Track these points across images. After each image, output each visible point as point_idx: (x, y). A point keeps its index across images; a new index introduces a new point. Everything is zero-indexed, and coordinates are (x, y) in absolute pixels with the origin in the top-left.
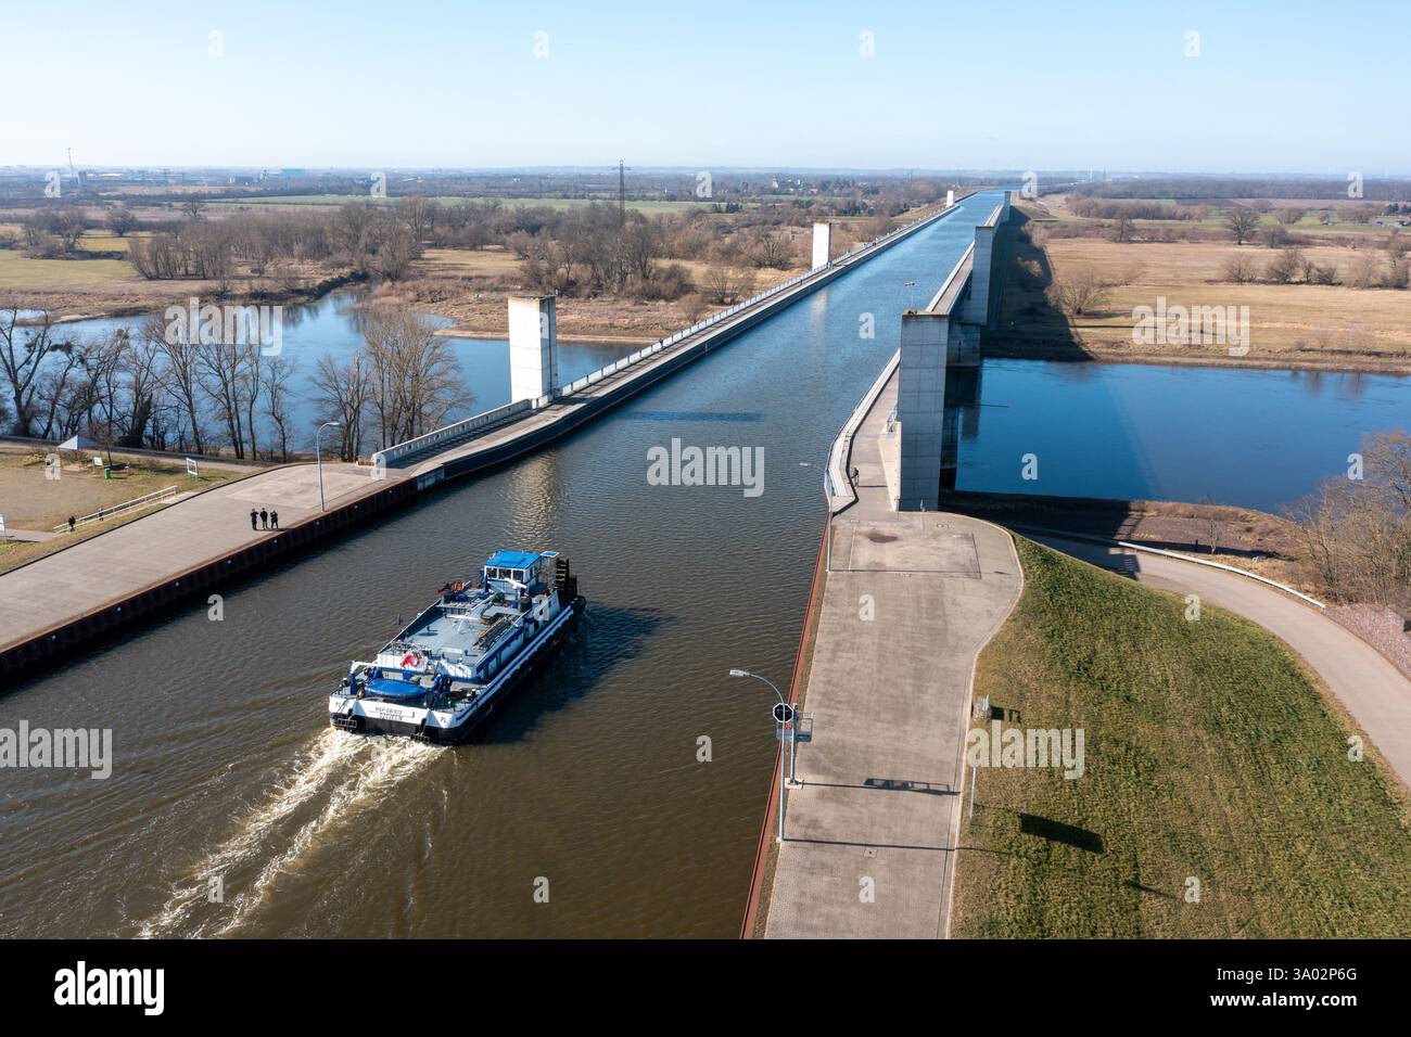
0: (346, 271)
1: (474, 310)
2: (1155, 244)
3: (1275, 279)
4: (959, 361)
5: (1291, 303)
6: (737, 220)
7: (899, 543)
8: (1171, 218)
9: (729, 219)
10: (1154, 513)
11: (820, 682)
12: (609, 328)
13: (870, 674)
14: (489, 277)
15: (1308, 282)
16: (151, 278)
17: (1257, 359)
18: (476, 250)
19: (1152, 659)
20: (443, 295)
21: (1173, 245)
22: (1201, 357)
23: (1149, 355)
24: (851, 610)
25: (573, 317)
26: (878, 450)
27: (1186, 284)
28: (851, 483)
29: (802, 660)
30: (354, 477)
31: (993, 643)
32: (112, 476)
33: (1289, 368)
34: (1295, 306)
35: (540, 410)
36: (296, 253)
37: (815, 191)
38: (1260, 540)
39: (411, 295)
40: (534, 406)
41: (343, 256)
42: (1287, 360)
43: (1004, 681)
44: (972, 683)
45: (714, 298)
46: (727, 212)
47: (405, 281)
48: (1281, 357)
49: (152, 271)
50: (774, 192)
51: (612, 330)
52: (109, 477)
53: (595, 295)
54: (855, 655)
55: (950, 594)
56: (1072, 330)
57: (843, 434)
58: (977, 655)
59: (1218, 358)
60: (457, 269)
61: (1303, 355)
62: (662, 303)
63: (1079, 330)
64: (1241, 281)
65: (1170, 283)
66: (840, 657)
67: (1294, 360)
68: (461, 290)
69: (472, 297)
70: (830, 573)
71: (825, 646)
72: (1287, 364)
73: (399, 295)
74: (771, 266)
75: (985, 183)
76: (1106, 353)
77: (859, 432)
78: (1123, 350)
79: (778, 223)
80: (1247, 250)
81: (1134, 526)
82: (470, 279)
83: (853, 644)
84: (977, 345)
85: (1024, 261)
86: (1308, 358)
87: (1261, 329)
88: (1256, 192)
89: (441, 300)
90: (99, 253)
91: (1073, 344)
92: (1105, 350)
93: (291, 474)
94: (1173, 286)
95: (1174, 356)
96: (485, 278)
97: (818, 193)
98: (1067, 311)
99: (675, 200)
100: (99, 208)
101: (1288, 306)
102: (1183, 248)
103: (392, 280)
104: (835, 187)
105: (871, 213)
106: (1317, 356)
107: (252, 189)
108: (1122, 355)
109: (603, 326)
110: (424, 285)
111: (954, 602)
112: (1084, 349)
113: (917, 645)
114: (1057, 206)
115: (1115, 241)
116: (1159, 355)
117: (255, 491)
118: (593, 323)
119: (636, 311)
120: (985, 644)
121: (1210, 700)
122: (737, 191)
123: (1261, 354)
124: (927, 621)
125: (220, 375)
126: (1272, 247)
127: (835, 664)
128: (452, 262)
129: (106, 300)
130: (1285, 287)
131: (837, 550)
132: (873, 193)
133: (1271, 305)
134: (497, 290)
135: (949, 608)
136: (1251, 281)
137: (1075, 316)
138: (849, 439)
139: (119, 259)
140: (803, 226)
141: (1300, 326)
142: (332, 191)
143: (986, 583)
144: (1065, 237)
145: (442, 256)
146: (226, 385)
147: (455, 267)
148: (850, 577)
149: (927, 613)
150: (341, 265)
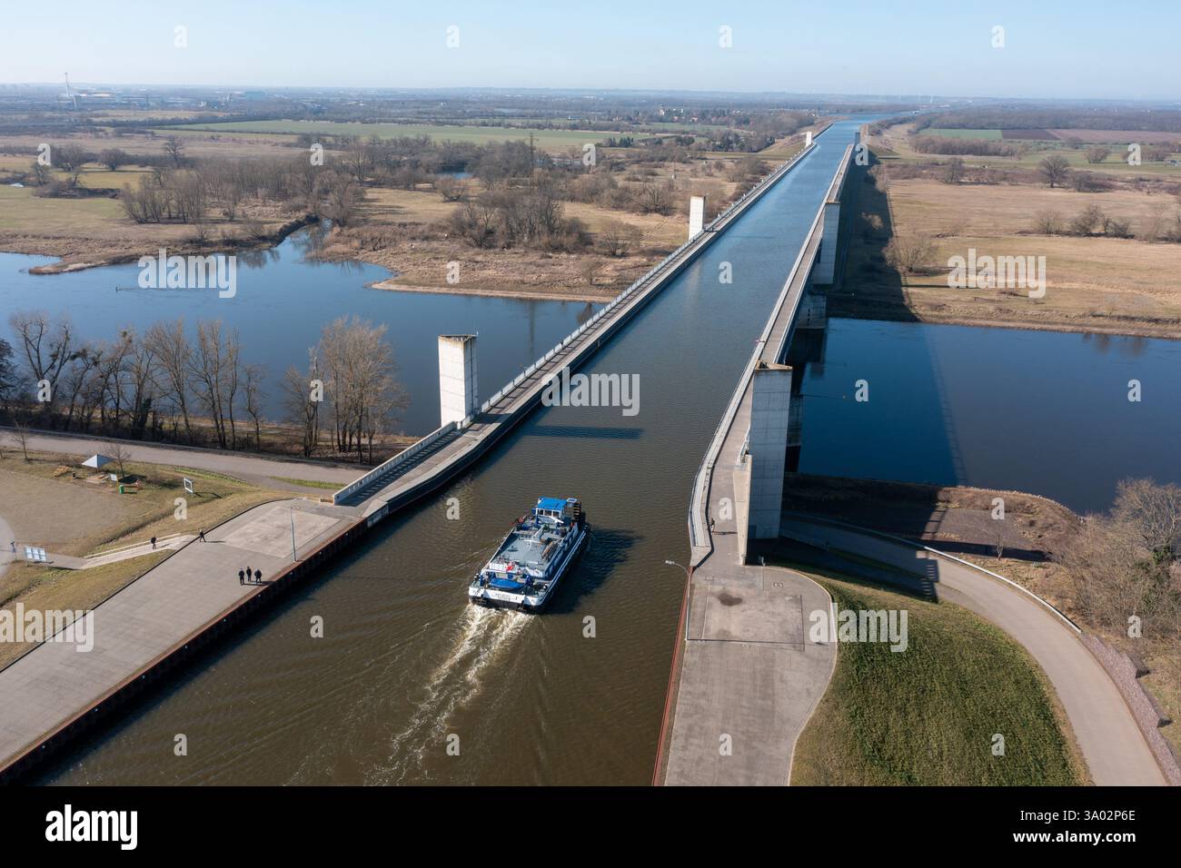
0: (302, 215)
1: (408, 260)
2: (980, 186)
3: (1078, 231)
4: (808, 325)
5: (1089, 259)
6: (629, 157)
7: (742, 607)
8: (996, 154)
9: (621, 154)
10: (957, 505)
11: (675, 773)
12: (520, 284)
13: (713, 764)
14: (420, 224)
15: (1106, 235)
16: (141, 222)
17: (1056, 323)
18: (409, 190)
19: (932, 728)
20: (383, 244)
21: (996, 187)
22: (1009, 321)
23: (966, 318)
24: (702, 687)
25: (490, 272)
26: (732, 485)
27: (1003, 236)
28: (709, 529)
29: (662, 748)
30: (318, 517)
31: (808, 729)
32: (125, 490)
33: (1082, 332)
34: (1093, 263)
35: (464, 431)
36: (259, 195)
37: (696, 119)
38: (1040, 537)
39: (356, 243)
40: (459, 427)
41: (299, 200)
42: (1081, 325)
43: (814, 771)
44: (790, 774)
45: (607, 251)
46: (620, 146)
47: (351, 227)
48: (1076, 322)
49: (141, 213)
50: (661, 120)
51: (523, 286)
52: (123, 492)
53: (509, 247)
54: (702, 742)
55: (778, 669)
56: (904, 289)
57: (705, 466)
58: (796, 741)
59: (1023, 322)
60: (394, 213)
61: (1094, 320)
62: (564, 255)
63: (910, 290)
64: (1049, 233)
65: (990, 233)
66: (691, 744)
67: (1086, 325)
68: (398, 237)
69: (406, 246)
70: (688, 643)
71: (680, 731)
72: (1080, 329)
73: (345, 243)
74: (657, 211)
75: (841, 110)
76: (931, 316)
77: (718, 463)
78: (944, 313)
79: (663, 159)
80: (1058, 193)
81: (939, 522)
82: (405, 225)
83: (701, 728)
84: (824, 311)
85: (867, 215)
86: (1098, 323)
87: (1061, 289)
88: (1071, 123)
89: (381, 248)
90: (96, 190)
91: (903, 306)
92: (930, 313)
93: (269, 514)
94: (992, 240)
95: (987, 319)
96: (417, 224)
97: (698, 121)
98: (901, 269)
99: (577, 129)
100: (93, 135)
101: (1087, 263)
102: (1003, 191)
103: (340, 225)
104: (713, 116)
105: (742, 148)
106: (1106, 322)
107: (221, 115)
108: (943, 318)
109: (515, 282)
110: (367, 232)
111: (782, 681)
112: (913, 312)
113: (751, 729)
114: (898, 141)
115: (947, 182)
116: (976, 318)
117: (241, 535)
118: (507, 278)
119: (543, 266)
120: (801, 731)
121: (974, 769)
122: (630, 119)
123: (1060, 319)
124: (760, 702)
125: (207, 381)
126: (1079, 191)
127: (687, 753)
128: (389, 204)
129: (104, 246)
130: (1086, 239)
131: (694, 614)
132: (744, 123)
133: (1072, 262)
134: (426, 238)
135: (778, 684)
136: (1058, 233)
137: (908, 273)
138: (710, 470)
139: (113, 197)
140: (684, 162)
141: (1093, 286)
142: (288, 117)
143: (807, 656)
144: (905, 178)
145: (381, 196)
146: (211, 389)
147: (392, 211)
148: (704, 647)
149: (760, 691)
150: (298, 209)
